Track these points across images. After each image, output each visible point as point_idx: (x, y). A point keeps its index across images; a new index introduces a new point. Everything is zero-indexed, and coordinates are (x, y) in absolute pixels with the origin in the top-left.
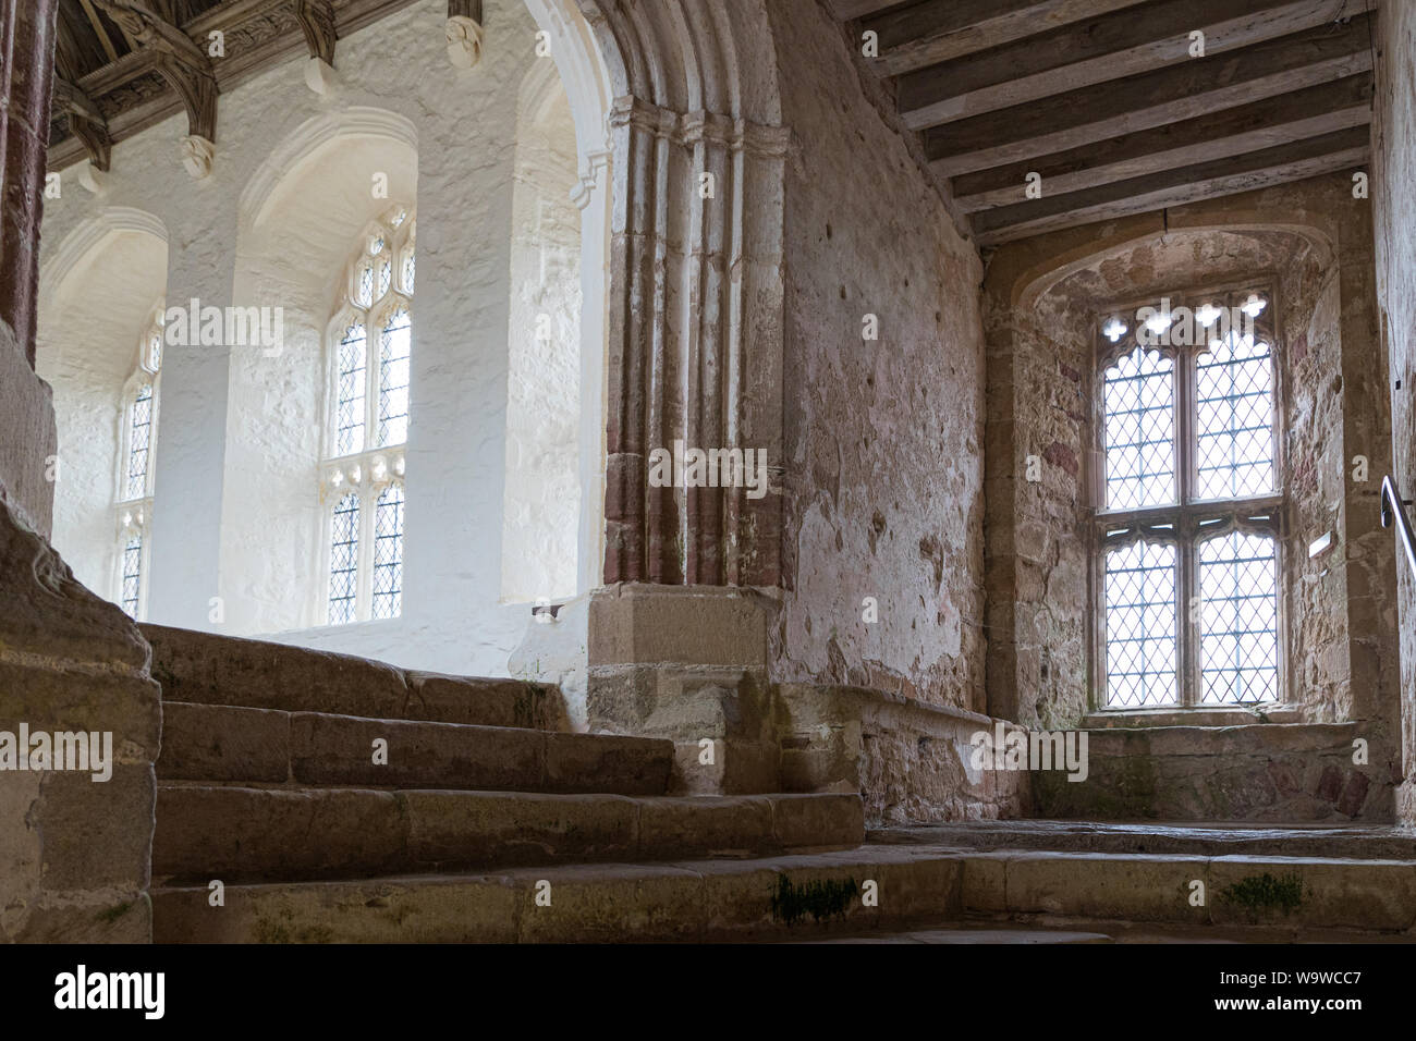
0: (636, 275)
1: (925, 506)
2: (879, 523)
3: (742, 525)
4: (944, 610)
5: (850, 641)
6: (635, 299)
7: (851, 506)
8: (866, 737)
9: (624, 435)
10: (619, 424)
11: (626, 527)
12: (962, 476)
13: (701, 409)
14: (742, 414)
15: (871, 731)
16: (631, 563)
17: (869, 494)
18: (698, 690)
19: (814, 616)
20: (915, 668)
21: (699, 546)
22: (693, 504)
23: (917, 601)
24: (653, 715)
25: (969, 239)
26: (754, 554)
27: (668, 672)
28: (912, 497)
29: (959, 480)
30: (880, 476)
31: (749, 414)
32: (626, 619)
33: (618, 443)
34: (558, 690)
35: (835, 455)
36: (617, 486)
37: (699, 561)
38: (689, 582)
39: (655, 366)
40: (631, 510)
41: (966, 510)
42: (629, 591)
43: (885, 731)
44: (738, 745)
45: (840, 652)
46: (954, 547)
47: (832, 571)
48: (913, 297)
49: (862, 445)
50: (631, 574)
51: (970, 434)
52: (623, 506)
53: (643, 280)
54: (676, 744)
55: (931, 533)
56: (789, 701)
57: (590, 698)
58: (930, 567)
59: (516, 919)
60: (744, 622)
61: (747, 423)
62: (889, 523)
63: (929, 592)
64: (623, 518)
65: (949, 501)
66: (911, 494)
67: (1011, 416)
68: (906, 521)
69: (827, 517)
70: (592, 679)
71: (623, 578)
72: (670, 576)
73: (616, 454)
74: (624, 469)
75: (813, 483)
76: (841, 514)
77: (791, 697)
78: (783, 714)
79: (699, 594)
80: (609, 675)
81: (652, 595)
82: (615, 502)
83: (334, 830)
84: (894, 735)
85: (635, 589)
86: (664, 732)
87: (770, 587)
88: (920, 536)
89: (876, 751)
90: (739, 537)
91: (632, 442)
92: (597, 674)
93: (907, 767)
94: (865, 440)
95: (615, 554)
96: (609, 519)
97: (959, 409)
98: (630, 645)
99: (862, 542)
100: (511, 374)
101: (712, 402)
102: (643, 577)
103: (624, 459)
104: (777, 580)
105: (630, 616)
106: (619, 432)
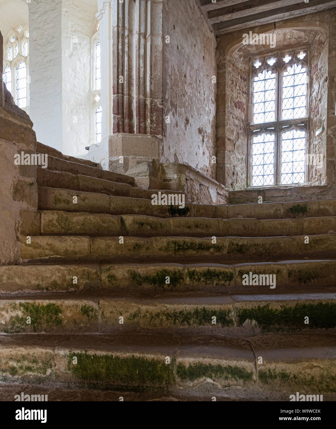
0: (120, 40)
1: (200, 118)
2: (187, 121)
3: (151, 116)
4: (205, 151)
5: (180, 155)
6: (120, 47)
7: (180, 114)
8: (186, 179)
9: (118, 89)
10: (116, 85)
11: (119, 116)
12: (210, 110)
13: (139, 81)
14: (151, 83)
15: (188, 178)
16: (120, 127)
17: (185, 111)
18: (141, 163)
19: (171, 146)
20: (197, 167)
21: (139, 122)
22: (138, 110)
23: (197, 147)
24: (128, 171)
25: (213, 33)
26: (155, 125)
27: (132, 158)
28: (196, 114)
29: (209, 111)
30: (188, 106)
31: (153, 83)
32: (120, 143)
33: (116, 91)
34: (100, 165)
35: (176, 98)
36: (116, 104)
37: (139, 127)
38: (137, 133)
39: (126, 68)
40: (120, 111)
41: (211, 121)
42: (120, 135)
43: (191, 179)
44: (153, 178)
45: (177, 158)
46: (208, 132)
47: (175, 133)
48: (197, 50)
49: (183, 96)
50: (121, 130)
51: (212, 97)
52: (118, 110)
53: (122, 41)
54: (135, 178)
55: (201, 126)
56: (165, 168)
57: (109, 167)
58: (201, 137)
59: (109, 204)
60: (153, 144)
61: (153, 86)
62: (190, 121)
63: (201, 145)
64: (118, 114)
65: (206, 117)
66: (196, 113)
67: (225, 92)
68: (194, 122)
69: (174, 117)
70: (110, 161)
71: (119, 131)
72: (131, 131)
73: (115, 95)
74: (118, 99)
75: (170, 106)
76: (177, 116)
77: (166, 167)
78: (164, 172)
79: (140, 136)
80: (115, 160)
81: (127, 136)
82: (116, 109)
83: (63, 181)
84: (193, 181)
85: (122, 135)
86: (132, 175)
87: (159, 135)
88: (198, 127)
89: (189, 184)
90: (151, 120)
91: (120, 91)
92: (112, 160)
93: (197, 192)
94: (184, 95)
95: (116, 124)
96: (114, 114)
97: (209, 89)
98: (121, 151)
99: (183, 126)
100: (63, 81)
101: (142, 79)
102: (124, 131)
103: (118, 96)
104: (161, 133)
105: (121, 142)
106: (117, 88)
